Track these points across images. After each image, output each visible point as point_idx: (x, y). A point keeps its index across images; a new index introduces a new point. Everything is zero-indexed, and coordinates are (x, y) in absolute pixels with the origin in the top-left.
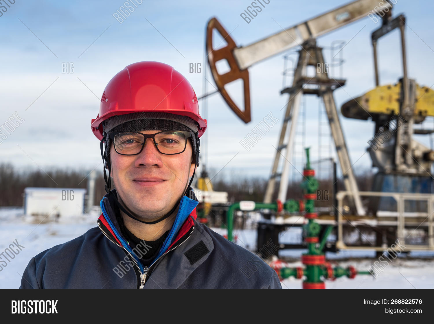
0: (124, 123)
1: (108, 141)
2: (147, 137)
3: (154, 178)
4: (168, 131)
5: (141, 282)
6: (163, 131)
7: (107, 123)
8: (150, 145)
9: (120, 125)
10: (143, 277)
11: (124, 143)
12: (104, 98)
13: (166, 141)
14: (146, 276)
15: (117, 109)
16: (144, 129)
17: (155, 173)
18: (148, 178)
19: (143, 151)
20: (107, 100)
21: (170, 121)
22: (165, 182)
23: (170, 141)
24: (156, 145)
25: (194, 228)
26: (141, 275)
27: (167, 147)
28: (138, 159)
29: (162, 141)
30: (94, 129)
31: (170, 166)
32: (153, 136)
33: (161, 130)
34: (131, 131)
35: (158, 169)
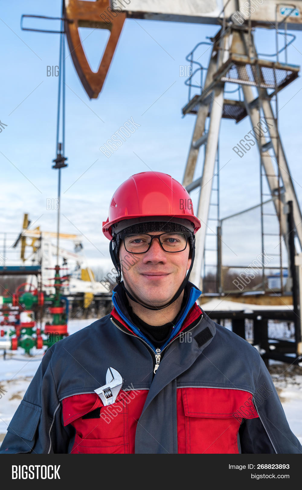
0: (133, 226)
1: (118, 242)
2: (153, 237)
3: (160, 272)
4: (171, 232)
5: (157, 361)
6: (167, 232)
7: (117, 226)
8: (156, 245)
9: (128, 227)
10: (158, 357)
11: (132, 242)
12: (113, 203)
13: (168, 241)
14: (160, 356)
15: (126, 214)
16: (151, 231)
17: (160, 269)
18: (154, 273)
19: (150, 250)
20: (116, 206)
21: (172, 223)
22: (170, 276)
23: (172, 240)
24: (161, 244)
25: (202, 316)
26: (156, 356)
27: (170, 245)
28: (146, 256)
29: (165, 240)
30: (104, 230)
31: (173, 262)
32: (158, 237)
33: (165, 231)
34: (139, 233)
35: (163, 265)
